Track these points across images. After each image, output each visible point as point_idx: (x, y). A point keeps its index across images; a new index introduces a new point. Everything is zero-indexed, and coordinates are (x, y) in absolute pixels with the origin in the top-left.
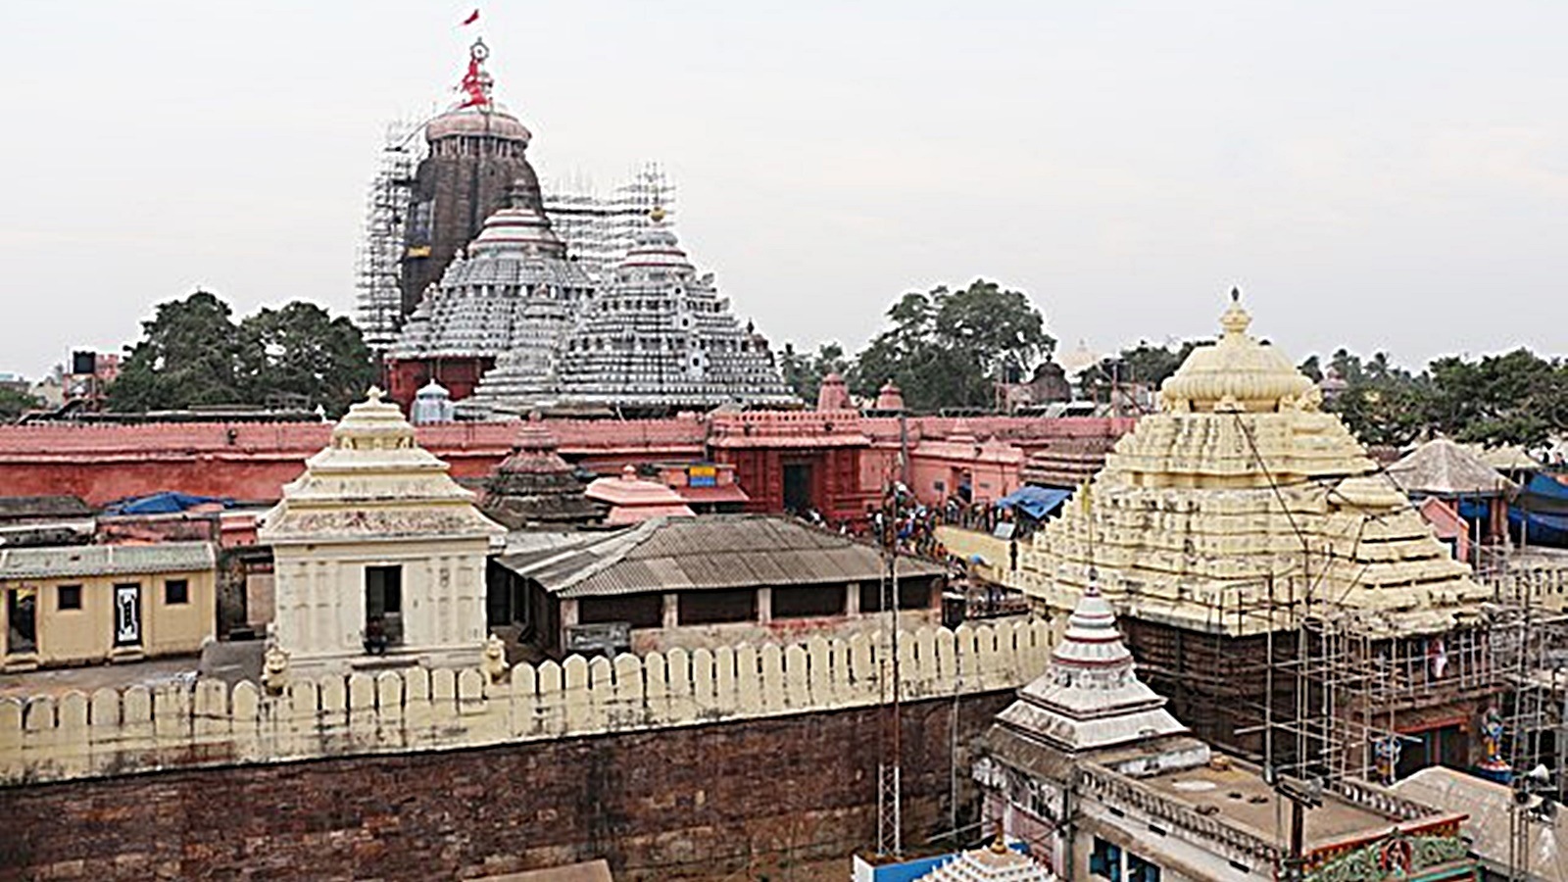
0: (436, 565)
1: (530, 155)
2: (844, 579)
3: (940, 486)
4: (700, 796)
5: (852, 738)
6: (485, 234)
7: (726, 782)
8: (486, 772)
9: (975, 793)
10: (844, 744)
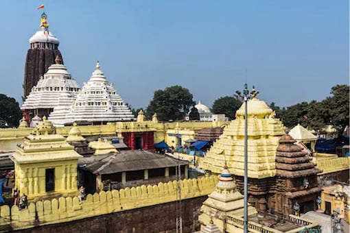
0: (64, 167)
1: (59, 48)
2: (165, 166)
3: (173, 142)
4: (134, 229)
5: (170, 210)
6: (49, 72)
7: (140, 225)
8: (80, 226)
9: (198, 225)
10: (168, 212)
